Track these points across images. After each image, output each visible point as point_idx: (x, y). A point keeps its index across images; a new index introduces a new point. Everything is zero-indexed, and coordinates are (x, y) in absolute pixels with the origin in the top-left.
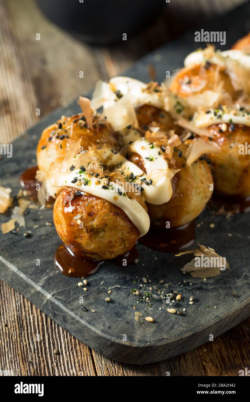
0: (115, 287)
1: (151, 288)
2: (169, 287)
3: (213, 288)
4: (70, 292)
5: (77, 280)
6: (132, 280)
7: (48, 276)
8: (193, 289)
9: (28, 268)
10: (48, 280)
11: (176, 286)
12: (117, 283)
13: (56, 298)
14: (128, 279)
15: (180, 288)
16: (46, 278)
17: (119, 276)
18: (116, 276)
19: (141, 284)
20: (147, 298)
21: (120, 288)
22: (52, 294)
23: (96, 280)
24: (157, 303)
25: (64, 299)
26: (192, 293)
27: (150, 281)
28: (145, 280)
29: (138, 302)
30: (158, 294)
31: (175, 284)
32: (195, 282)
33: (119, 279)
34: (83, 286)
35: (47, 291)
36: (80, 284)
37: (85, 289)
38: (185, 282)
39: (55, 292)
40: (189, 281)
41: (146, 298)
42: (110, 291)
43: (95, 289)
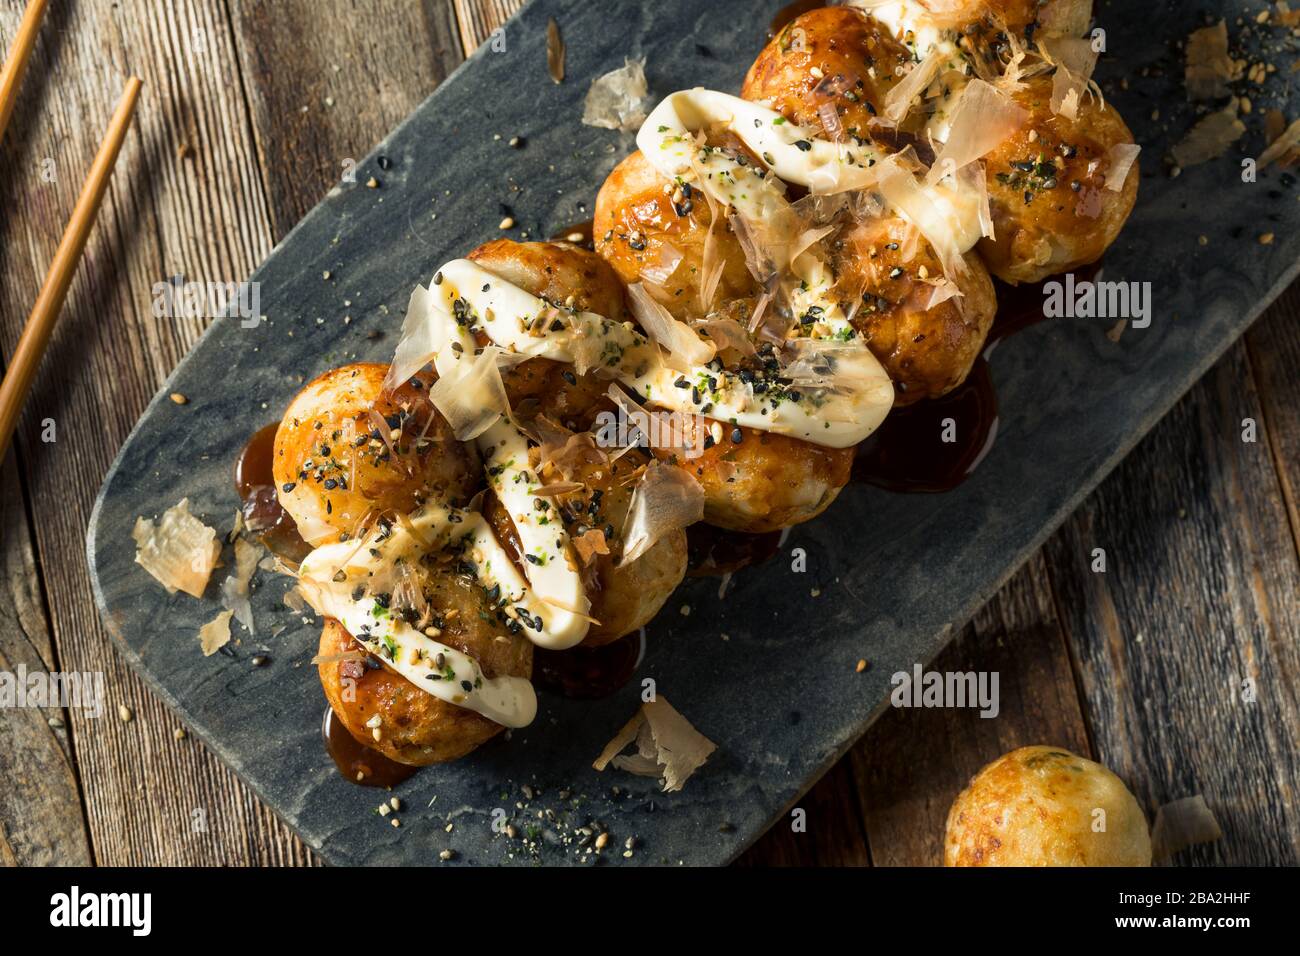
0: (461, 811)
1: (540, 814)
2: (582, 806)
3: (678, 806)
4: (363, 833)
5: (377, 795)
6: (498, 789)
7: (311, 786)
8: (635, 810)
9: (266, 763)
10: (310, 798)
11: (598, 802)
12: (465, 801)
13: (331, 851)
14: (490, 787)
15: (606, 809)
16: (307, 791)
17: (471, 778)
18: (463, 777)
19: (519, 800)
20: (533, 844)
21: (474, 813)
22: (324, 837)
23: (418, 794)
24: (554, 856)
25: (350, 854)
26: (633, 823)
27: (539, 792)
28: (527, 792)
29: (511, 856)
30: (555, 830)
31: (595, 798)
32: (639, 789)
33: (471, 786)
34: (392, 814)
35: (312, 830)
36: (383, 810)
37: (395, 823)
38: (616, 790)
39: (329, 834)
40: (628, 786)
41: (529, 843)
42: (450, 826)
43: (418, 819)
